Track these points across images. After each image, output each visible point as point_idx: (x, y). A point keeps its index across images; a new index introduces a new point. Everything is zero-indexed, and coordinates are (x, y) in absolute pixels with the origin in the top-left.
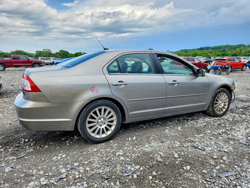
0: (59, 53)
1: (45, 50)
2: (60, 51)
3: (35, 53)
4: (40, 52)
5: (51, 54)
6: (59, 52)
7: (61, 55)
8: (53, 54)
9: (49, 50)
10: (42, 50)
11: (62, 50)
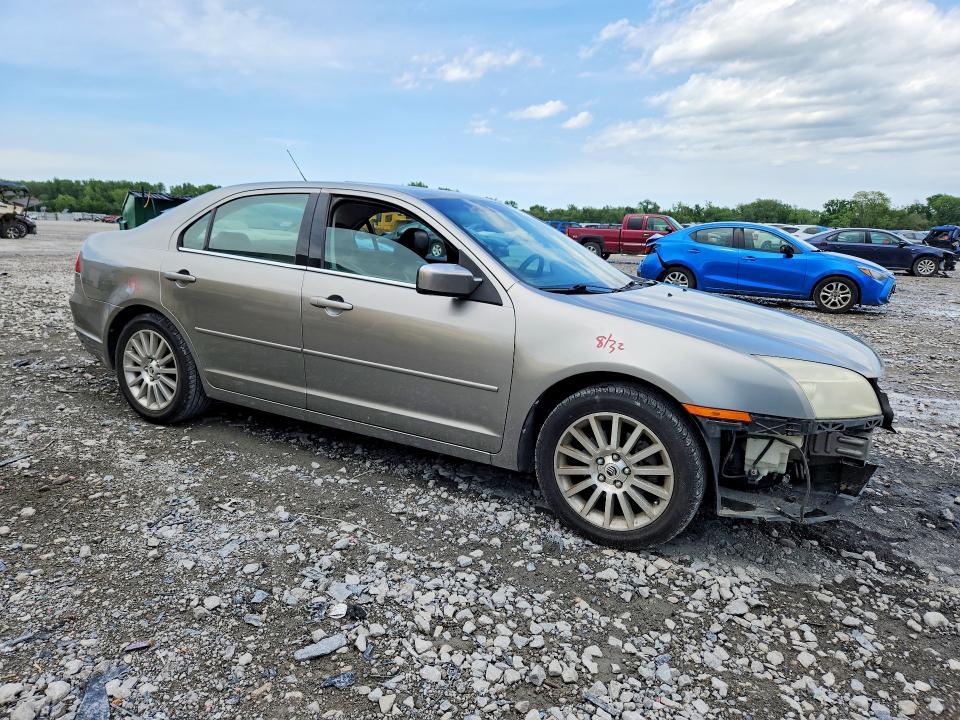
0: (924, 208)
1: (865, 196)
2: (929, 199)
3: (822, 210)
4: (843, 204)
5: (886, 211)
6: (926, 203)
7: (929, 216)
8: (893, 214)
9: (881, 195)
10: (849, 197)
11: (938, 197)
